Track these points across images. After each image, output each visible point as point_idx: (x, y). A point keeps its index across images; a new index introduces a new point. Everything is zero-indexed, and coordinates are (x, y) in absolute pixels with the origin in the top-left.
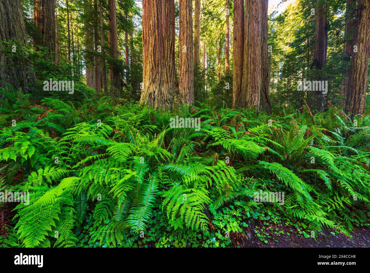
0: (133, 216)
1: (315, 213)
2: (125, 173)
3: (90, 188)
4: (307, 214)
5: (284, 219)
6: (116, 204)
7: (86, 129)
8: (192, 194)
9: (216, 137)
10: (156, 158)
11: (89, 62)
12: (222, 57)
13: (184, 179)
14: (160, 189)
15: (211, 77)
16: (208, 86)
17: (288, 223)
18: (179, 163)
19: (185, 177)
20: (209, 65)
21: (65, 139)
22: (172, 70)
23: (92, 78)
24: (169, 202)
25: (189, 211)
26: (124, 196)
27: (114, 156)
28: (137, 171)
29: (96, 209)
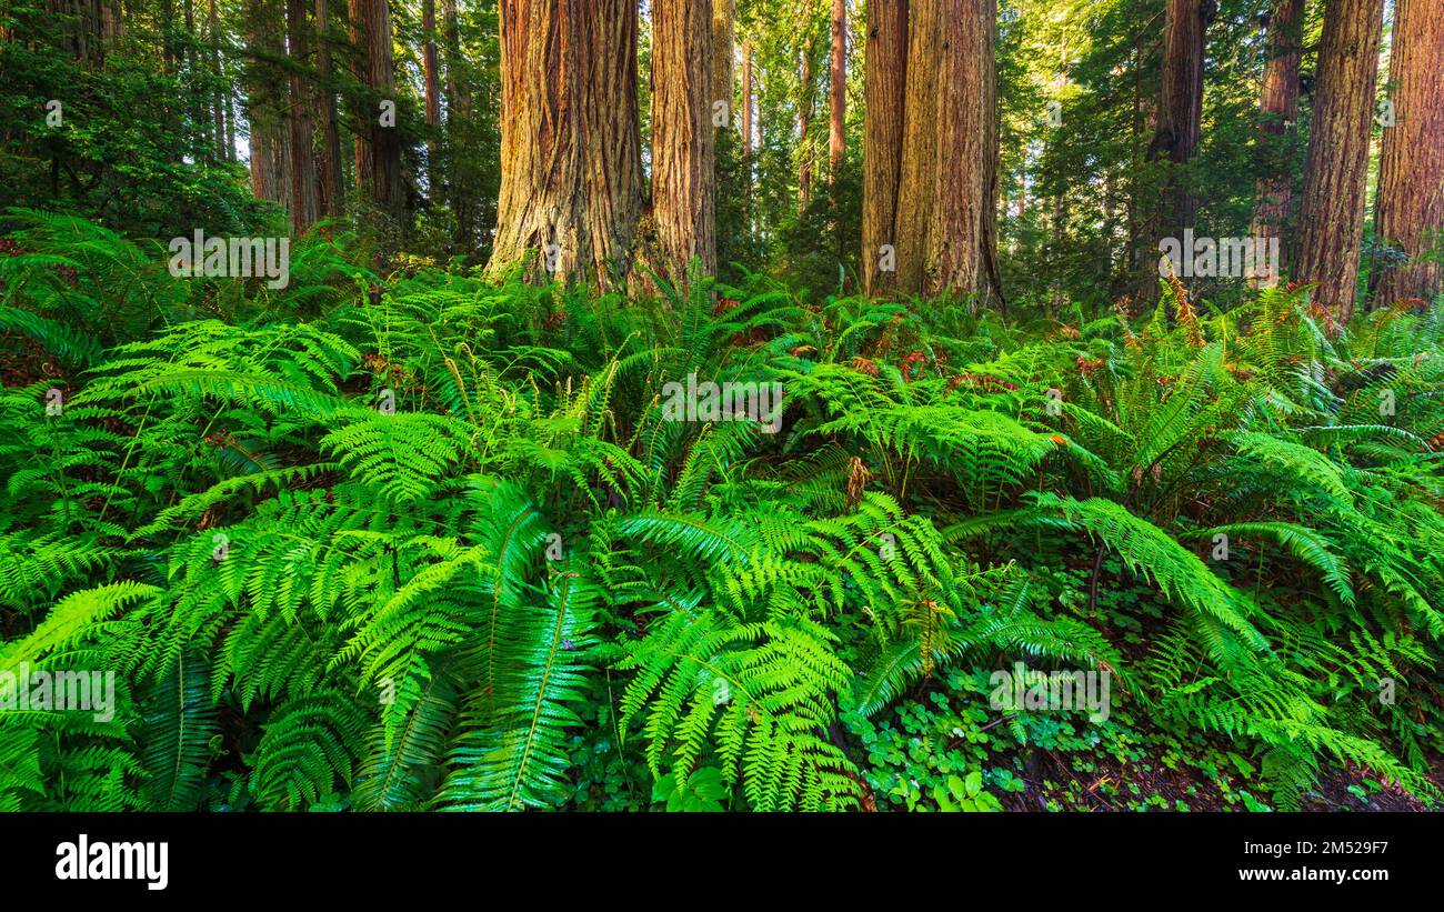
0: (468, 781)
1: (1283, 709)
2: (423, 554)
3: (230, 643)
4: (1250, 711)
5: (1156, 739)
6: (374, 715)
7: (217, 346)
8: (765, 651)
9: (832, 398)
10: (581, 481)
11: (263, 101)
12: (818, 112)
13: (722, 578)
14: (608, 632)
15: (775, 187)
16: (763, 225)
17: (1175, 756)
18: (687, 507)
19: (726, 570)
20: (768, 140)
21: (99, 397)
22: (625, 142)
23: (279, 174)
24: (654, 696)
25: (761, 737)
26: (417, 677)
27: (364, 472)
28: (488, 544)
29: (263, 747)
